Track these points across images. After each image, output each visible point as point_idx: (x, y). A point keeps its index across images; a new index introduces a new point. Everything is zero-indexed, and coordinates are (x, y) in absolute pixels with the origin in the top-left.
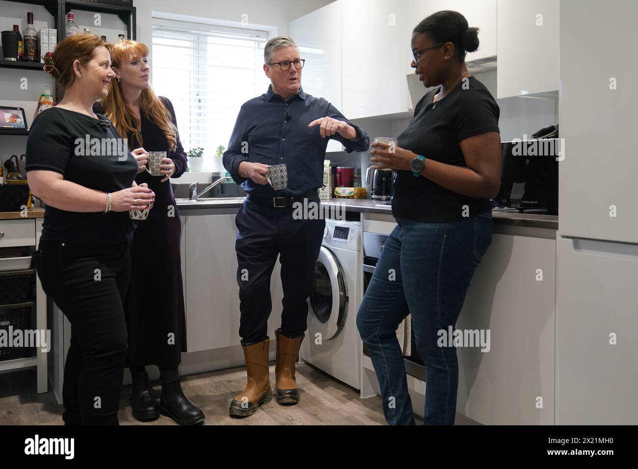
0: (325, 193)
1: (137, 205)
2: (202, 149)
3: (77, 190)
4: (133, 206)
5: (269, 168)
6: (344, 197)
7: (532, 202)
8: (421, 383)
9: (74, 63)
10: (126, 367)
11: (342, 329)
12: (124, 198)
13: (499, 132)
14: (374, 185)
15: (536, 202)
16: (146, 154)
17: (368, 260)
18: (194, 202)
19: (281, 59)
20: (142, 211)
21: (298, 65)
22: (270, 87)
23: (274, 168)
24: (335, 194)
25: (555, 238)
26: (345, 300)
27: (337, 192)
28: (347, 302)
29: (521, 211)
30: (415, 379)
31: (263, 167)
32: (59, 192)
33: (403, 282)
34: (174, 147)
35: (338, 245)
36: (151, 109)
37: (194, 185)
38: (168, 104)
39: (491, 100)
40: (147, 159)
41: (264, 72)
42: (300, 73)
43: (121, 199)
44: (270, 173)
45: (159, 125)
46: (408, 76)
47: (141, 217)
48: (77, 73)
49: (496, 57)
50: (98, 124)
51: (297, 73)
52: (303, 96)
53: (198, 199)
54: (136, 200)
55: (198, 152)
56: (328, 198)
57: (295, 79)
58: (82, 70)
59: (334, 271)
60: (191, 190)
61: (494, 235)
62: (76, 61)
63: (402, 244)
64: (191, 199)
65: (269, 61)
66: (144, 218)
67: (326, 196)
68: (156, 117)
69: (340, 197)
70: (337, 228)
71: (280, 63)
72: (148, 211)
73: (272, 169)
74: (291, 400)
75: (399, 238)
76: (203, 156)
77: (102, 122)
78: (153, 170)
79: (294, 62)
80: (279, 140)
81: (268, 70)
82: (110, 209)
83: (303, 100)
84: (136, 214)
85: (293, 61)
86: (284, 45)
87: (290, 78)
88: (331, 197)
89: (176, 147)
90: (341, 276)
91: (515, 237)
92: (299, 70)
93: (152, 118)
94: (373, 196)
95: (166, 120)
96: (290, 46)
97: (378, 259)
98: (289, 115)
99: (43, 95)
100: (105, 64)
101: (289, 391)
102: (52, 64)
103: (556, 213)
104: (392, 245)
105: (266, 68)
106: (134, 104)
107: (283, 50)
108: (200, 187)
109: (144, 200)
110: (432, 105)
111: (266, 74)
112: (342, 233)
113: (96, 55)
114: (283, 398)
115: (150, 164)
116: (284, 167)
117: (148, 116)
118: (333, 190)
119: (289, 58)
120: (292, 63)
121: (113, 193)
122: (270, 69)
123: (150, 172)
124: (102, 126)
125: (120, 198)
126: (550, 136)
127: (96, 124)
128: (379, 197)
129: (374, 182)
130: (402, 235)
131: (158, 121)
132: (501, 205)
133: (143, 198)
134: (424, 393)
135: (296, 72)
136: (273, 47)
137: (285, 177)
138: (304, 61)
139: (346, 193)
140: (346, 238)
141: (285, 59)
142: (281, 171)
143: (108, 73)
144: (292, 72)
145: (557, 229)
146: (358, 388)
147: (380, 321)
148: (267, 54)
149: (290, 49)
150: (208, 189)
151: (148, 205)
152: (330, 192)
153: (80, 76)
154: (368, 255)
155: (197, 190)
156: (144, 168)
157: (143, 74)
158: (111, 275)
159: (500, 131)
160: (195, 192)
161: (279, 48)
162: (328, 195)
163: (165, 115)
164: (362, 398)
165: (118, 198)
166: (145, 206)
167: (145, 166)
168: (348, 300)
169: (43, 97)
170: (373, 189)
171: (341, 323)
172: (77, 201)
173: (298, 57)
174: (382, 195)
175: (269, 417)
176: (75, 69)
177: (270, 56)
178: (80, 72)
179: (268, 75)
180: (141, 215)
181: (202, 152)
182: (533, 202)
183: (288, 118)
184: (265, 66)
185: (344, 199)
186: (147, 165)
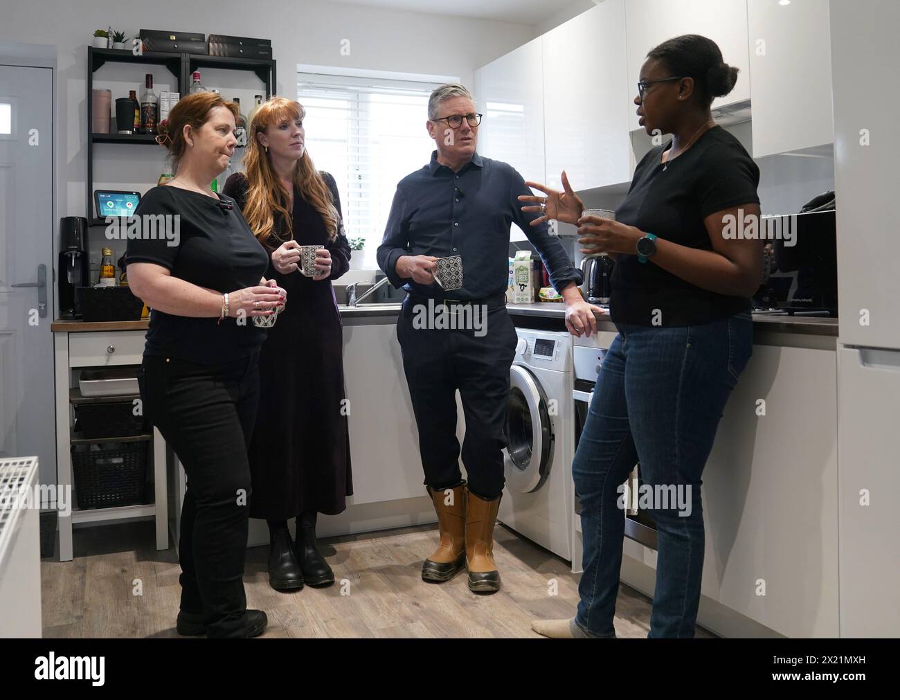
0: (524, 294)
1: (260, 310)
2: (363, 240)
3: (185, 290)
4: (254, 312)
5: (439, 260)
6: (552, 301)
7: (804, 300)
8: (652, 552)
9: (184, 128)
10: (250, 517)
11: (546, 478)
12: (243, 300)
13: (759, 204)
14: (591, 283)
15: (810, 300)
16: (298, 249)
17: (582, 385)
18: (351, 308)
19: (450, 113)
20: (267, 317)
21: (473, 122)
22: (435, 154)
23: (444, 262)
24: (540, 296)
25: (834, 349)
26: (549, 438)
27: (542, 295)
28: (552, 442)
29: (791, 314)
30: (645, 547)
31: (430, 260)
32: (164, 292)
33: (629, 414)
34: (334, 235)
35: (541, 364)
36: (307, 186)
37: (352, 288)
38: (329, 181)
39: (747, 159)
40: (300, 256)
41: (427, 132)
42: (475, 132)
43: (240, 302)
44: (441, 267)
45: (317, 205)
46: (632, 134)
47: (266, 324)
48: (188, 141)
49: (750, 101)
50: (218, 205)
51: (471, 132)
52: (479, 163)
53: (357, 305)
54: (257, 303)
55: (357, 243)
56: (529, 301)
57: (469, 139)
58: (195, 137)
59: (534, 400)
60: (347, 293)
61: (755, 347)
62: (188, 125)
63: (628, 359)
64: (348, 305)
65: (434, 115)
66: (270, 325)
67: (527, 299)
68: (314, 196)
69: (546, 301)
70: (539, 341)
71: (447, 118)
72: (275, 316)
73: (443, 263)
74: (489, 588)
75: (623, 352)
76: (364, 248)
77: (223, 203)
78: (306, 270)
79: (467, 117)
80: (450, 225)
81: (432, 128)
82: (227, 315)
83: (479, 168)
84: (259, 321)
85: (465, 115)
86: (454, 94)
87: (460, 138)
88: (533, 301)
89: (337, 235)
90: (543, 406)
91: (783, 348)
92: (474, 128)
93: (309, 197)
94: (590, 299)
95: (325, 200)
96: (462, 96)
97: (595, 383)
98: (461, 190)
99: (163, 175)
100: (224, 129)
101: (487, 575)
102: (166, 133)
103: (834, 314)
104: (612, 364)
105: (430, 126)
106: (287, 178)
107: (452, 101)
108: (360, 290)
109: (269, 303)
110: (663, 165)
111: (430, 134)
112: (545, 347)
113: (211, 117)
114: (477, 584)
115: (303, 261)
116: (459, 260)
117: (303, 195)
118: (537, 292)
119: (460, 112)
120: (465, 119)
121: (230, 293)
122: (435, 127)
123: (303, 271)
124: (223, 208)
125: (238, 300)
126: (829, 207)
127: (214, 206)
128: (598, 299)
129: (591, 280)
130: (627, 348)
131: (315, 201)
132: (764, 306)
133: (266, 300)
134: (655, 567)
135: (469, 130)
136: (439, 98)
137: (460, 273)
138: (481, 116)
139: (554, 296)
140: (551, 355)
141: (454, 113)
142: (456, 265)
143: (228, 142)
144: (463, 131)
145: (837, 335)
146: (569, 559)
147: (605, 474)
148: (431, 106)
149: (462, 100)
150: (371, 291)
151: (274, 310)
152: (532, 293)
153: (192, 144)
154: (580, 376)
155: (356, 293)
156: (295, 267)
157: (293, 141)
158: (230, 399)
159: (761, 201)
160: (353, 297)
161: (448, 98)
162: (529, 298)
163: (324, 194)
164: (574, 572)
165: (235, 300)
166: (270, 311)
167: (296, 264)
168: (554, 439)
169: (164, 178)
170: (589, 289)
171: (545, 469)
172: (186, 302)
173: (472, 111)
174: (603, 297)
175: (445, 594)
176: (186, 135)
177: (436, 109)
178: (193, 140)
179: (433, 135)
180: (266, 321)
181: (363, 244)
182: (807, 300)
183: (461, 195)
184: (428, 123)
185: (552, 303)
186: (299, 263)
